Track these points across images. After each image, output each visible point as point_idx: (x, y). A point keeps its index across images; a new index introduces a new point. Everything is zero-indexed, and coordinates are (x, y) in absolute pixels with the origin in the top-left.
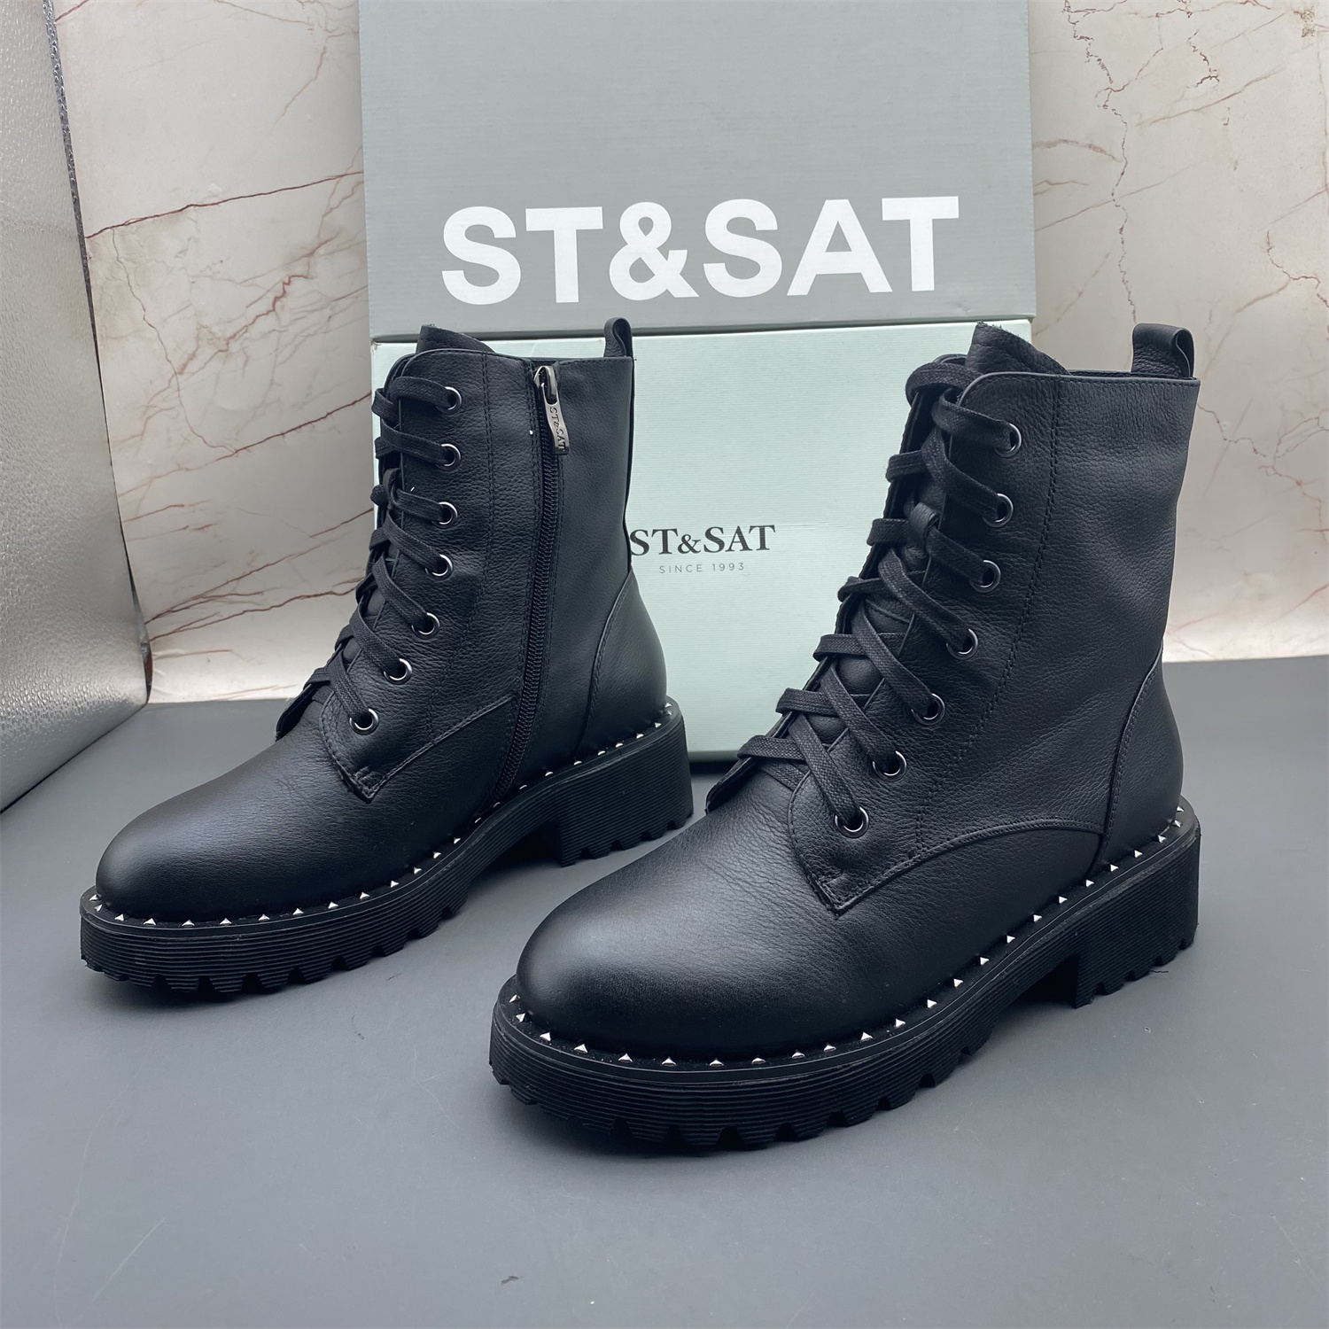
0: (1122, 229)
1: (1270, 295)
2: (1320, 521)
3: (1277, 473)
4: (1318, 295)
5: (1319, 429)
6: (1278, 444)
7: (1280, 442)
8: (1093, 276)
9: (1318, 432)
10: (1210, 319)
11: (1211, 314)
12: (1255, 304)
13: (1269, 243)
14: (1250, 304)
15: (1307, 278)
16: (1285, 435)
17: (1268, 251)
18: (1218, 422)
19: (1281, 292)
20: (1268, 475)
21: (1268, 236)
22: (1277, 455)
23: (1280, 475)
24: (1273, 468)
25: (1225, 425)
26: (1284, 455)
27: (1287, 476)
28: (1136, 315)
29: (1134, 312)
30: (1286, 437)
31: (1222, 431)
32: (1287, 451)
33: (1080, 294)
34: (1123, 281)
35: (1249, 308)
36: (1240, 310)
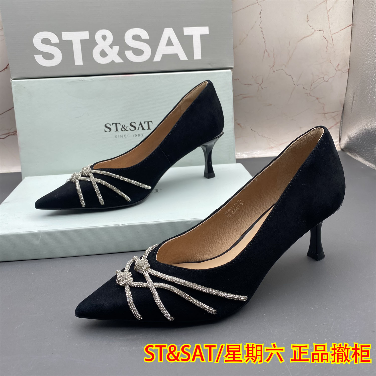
0: (260, 13)
1: (308, 36)
2: (324, 111)
3: (310, 95)
4: (323, 36)
5: (324, 81)
6: (311, 86)
7: (312, 85)
8: (251, 29)
9: (323, 82)
10: (289, 44)
11: (290, 43)
12: (304, 39)
13: (308, 19)
14: (302, 39)
15: (320, 30)
16: (313, 83)
17: (308, 21)
18: (292, 79)
19: (312, 35)
20: (308, 96)
21: (307, 16)
22: (311, 89)
23: (312, 96)
24: (310, 94)
25: (294, 80)
26: (313, 89)
27: (314, 96)
28: (266, 43)
29: (265, 42)
30: (314, 84)
31: (293, 82)
32: (314, 88)
33: (247, 35)
34: (261, 31)
35: (301, 41)
36: (298, 41)
